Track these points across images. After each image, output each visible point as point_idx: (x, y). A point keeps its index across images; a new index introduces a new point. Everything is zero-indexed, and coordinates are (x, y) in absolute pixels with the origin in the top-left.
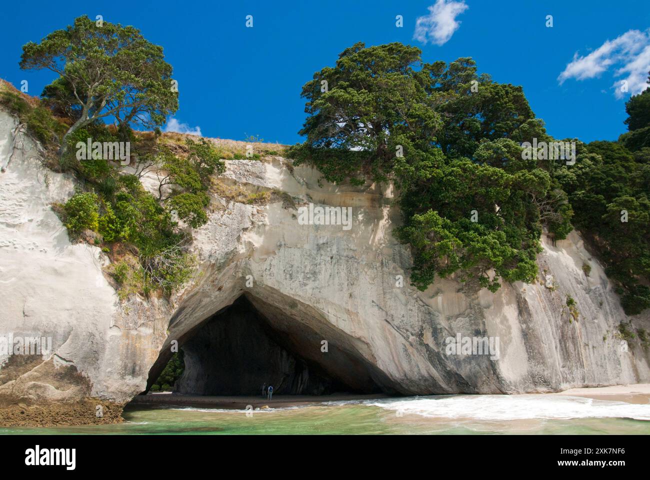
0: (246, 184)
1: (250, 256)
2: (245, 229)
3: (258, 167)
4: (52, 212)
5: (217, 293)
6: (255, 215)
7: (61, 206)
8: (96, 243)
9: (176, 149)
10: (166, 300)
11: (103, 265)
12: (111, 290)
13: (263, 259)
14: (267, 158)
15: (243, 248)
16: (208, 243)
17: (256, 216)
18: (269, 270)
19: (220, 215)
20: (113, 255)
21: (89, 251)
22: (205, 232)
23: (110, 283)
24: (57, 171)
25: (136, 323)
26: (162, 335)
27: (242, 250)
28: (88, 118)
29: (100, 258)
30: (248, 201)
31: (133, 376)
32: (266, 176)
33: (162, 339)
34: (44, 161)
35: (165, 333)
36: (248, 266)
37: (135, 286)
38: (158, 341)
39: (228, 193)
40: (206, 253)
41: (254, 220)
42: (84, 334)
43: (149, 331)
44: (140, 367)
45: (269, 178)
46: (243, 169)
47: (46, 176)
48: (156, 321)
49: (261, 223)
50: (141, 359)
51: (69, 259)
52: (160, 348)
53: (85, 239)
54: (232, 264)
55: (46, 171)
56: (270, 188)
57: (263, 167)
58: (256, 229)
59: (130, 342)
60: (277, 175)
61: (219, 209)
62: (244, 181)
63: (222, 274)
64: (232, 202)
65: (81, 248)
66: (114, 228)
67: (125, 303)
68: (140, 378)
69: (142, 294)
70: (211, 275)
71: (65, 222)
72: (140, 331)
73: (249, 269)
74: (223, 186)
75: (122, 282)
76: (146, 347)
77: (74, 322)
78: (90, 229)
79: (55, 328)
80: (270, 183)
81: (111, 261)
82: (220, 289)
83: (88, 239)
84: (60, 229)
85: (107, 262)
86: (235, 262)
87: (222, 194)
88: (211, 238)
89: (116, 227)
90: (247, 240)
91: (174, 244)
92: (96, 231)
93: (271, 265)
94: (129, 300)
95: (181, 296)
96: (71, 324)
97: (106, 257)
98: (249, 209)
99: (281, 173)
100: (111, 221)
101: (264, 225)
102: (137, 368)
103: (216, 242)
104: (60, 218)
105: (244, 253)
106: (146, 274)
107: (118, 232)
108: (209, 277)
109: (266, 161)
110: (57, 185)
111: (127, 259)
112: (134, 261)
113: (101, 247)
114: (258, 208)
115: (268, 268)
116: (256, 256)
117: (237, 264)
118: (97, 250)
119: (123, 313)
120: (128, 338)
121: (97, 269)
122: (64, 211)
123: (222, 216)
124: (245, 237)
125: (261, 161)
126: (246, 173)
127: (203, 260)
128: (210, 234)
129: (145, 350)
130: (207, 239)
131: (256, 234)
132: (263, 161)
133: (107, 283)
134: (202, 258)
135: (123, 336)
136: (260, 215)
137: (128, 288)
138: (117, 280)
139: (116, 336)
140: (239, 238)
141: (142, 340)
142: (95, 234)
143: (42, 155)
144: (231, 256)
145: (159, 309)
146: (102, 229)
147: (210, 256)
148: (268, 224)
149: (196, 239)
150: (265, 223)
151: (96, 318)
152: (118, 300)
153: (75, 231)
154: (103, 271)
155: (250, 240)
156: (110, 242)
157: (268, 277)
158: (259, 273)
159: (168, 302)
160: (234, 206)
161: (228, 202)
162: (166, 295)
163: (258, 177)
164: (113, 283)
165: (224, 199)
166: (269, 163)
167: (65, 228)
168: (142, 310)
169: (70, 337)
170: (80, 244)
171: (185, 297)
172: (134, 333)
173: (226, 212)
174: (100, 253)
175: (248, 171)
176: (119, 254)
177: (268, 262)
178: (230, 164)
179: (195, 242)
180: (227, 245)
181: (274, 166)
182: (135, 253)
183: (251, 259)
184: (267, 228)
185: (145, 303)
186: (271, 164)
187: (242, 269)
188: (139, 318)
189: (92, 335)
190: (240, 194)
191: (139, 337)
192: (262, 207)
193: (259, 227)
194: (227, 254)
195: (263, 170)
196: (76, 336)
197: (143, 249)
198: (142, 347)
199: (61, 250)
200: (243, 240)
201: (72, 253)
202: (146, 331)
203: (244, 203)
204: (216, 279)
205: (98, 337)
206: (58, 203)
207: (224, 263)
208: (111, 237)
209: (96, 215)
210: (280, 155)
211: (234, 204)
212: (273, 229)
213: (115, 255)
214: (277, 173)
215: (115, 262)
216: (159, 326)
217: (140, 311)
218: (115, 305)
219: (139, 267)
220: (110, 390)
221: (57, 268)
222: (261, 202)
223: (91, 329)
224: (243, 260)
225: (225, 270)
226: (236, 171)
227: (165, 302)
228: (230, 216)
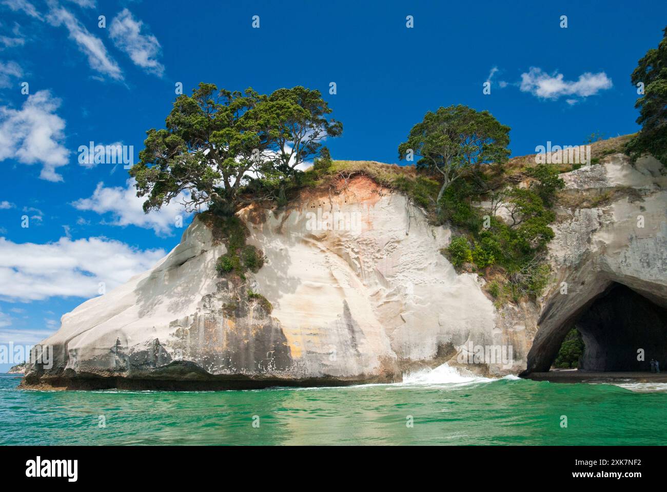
0: (588, 190)
1: (603, 253)
2: (594, 231)
3: (598, 170)
4: (442, 255)
5: (582, 287)
6: (601, 216)
7: (446, 249)
8: (474, 271)
9: (520, 177)
10: (533, 302)
11: (481, 285)
12: (490, 303)
13: (617, 253)
14: (605, 159)
15: (595, 248)
16: (561, 250)
17: (603, 217)
18: (625, 262)
19: (568, 224)
20: (487, 276)
21: (470, 277)
22: (557, 241)
23: (488, 297)
24: (438, 225)
25: (511, 324)
26: (534, 329)
27: (594, 249)
28: (449, 181)
29: (478, 280)
30: (592, 205)
31: (516, 360)
32: (607, 176)
33: (533, 332)
34: (428, 221)
35: (536, 327)
36: (604, 261)
37: (506, 297)
38: (531, 334)
39: (572, 203)
40: (561, 259)
41: (601, 221)
42: (478, 334)
43: (522, 328)
44: (520, 353)
45: (610, 178)
46: (583, 176)
47: (432, 231)
48: (527, 320)
49: (609, 222)
50: (520, 347)
51: (458, 286)
52: (533, 339)
53: (466, 270)
54: (588, 263)
55: (432, 227)
56: (613, 187)
57: (603, 168)
58: (604, 228)
59: (509, 337)
60: (619, 172)
61: (566, 219)
62: (586, 187)
63: (580, 272)
64: (578, 210)
65: (465, 276)
66: (483, 258)
67: (501, 310)
68: (521, 361)
69: (512, 302)
70: (570, 275)
71: (451, 261)
72: (515, 329)
73: (606, 263)
74: (568, 197)
75: (497, 296)
76: (522, 339)
77: (470, 327)
78: (468, 262)
79: (459, 332)
80: (612, 182)
81: (486, 281)
82: (583, 283)
83: (468, 269)
84: (448, 266)
85: (484, 283)
86: (590, 260)
87: (567, 205)
88: (563, 245)
89: (485, 257)
90: (597, 240)
91: (530, 260)
92: (472, 262)
93: (625, 257)
94: (503, 308)
95: (547, 296)
96: (468, 328)
97: (482, 279)
98: (594, 211)
99: (622, 169)
100: (480, 254)
101: (612, 223)
102: (518, 354)
103: (568, 248)
104: (447, 258)
105: (597, 251)
106: (513, 286)
107: (487, 260)
108: (568, 277)
109: (605, 161)
110: (440, 235)
111: (497, 278)
112: (502, 278)
113: (477, 273)
114: (603, 209)
115: (624, 260)
116: (610, 251)
117: (592, 261)
118: (475, 276)
119: (501, 318)
120: (507, 334)
121: (478, 290)
122: (448, 253)
123: (570, 224)
124: (595, 238)
125: (600, 164)
126: (586, 180)
127: (559, 265)
128: (562, 242)
129: (521, 341)
130: (560, 246)
131: (606, 232)
132: (602, 163)
133: (486, 298)
134: (559, 263)
135: (503, 333)
136: (606, 215)
137: (501, 299)
138: (493, 294)
139: (498, 334)
140: (589, 241)
141: (518, 334)
142: (471, 265)
143: (427, 217)
144: (585, 257)
145: (527, 310)
146: (475, 260)
147: (565, 260)
148: (616, 221)
149: (550, 249)
150: (612, 221)
151: (483, 322)
152: (495, 308)
153: (458, 266)
154: (482, 290)
155: (601, 239)
156: (483, 268)
157: (626, 268)
158: (615, 265)
159: (535, 303)
160: (579, 213)
161: (573, 211)
162: (533, 298)
163: (599, 180)
164: (490, 297)
165: (570, 209)
166: (609, 163)
167: (451, 265)
168: (514, 313)
169: (469, 337)
170: (464, 274)
171: (550, 296)
172: (511, 330)
173: (574, 220)
174: (477, 277)
175: (588, 177)
176: (491, 275)
177: (622, 254)
178: (570, 176)
179: (550, 251)
180: (578, 249)
181: (614, 164)
182: (502, 272)
183: (605, 255)
184: (615, 225)
185: (516, 308)
186: (611, 163)
187: (599, 264)
188: (513, 320)
189: (482, 334)
190: (584, 200)
191: (515, 333)
192: (607, 207)
193: (607, 226)
194: (580, 256)
195: (603, 172)
196: (473, 336)
197: (508, 268)
198: (518, 339)
199: (453, 279)
200: (593, 240)
201: (459, 281)
202: (520, 328)
203: (588, 207)
204: (576, 277)
205: (486, 335)
206: (444, 248)
207: (579, 264)
208: (483, 265)
209: (469, 252)
210: (619, 152)
211: (580, 211)
212: (622, 225)
213: (488, 276)
214: (619, 170)
215: (489, 281)
216: (530, 323)
217: (513, 314)
218: (494, 312)
219: (507, 282)
220: (501, 370)
221: (452, 292)
222: (605, 203)
223: (481, 330)
224: (598, 257)
225: (582, 269)
226: (577, 180)
227: (532, 304)
228: (578, 223)
